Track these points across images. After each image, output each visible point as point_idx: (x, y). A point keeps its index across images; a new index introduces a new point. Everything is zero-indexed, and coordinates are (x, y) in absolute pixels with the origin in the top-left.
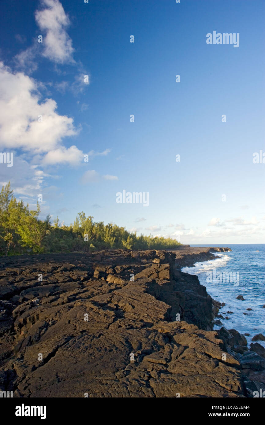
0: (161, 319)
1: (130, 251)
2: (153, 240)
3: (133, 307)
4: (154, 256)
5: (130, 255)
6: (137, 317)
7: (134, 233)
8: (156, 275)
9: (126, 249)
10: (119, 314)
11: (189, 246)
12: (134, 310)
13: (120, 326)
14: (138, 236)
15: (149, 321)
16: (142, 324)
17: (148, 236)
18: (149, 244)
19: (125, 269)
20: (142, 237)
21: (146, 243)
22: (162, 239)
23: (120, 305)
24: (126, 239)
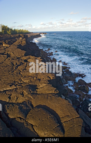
0: (23, 56)
1: (11, 35)
2: (19, 31)
3: (13, 53)
4: (20, 36)
5: (11, 37)
6: (15, 56)
7: (11, 28)
8: (21, 43)
9: (9, 35)
10: (9, 56)
11: (32, 32)
12: (14, 54)
13: (9, 59)
14: (13, 29)
15: (19, 57)
16: (17, 58)
17: (17, 29)
18: (18, 32)
19: (9, 41)
20: (15, 29)
21: (17, 32)
22: (23, 30)
23: (9, 53)
24: (9, 31)
